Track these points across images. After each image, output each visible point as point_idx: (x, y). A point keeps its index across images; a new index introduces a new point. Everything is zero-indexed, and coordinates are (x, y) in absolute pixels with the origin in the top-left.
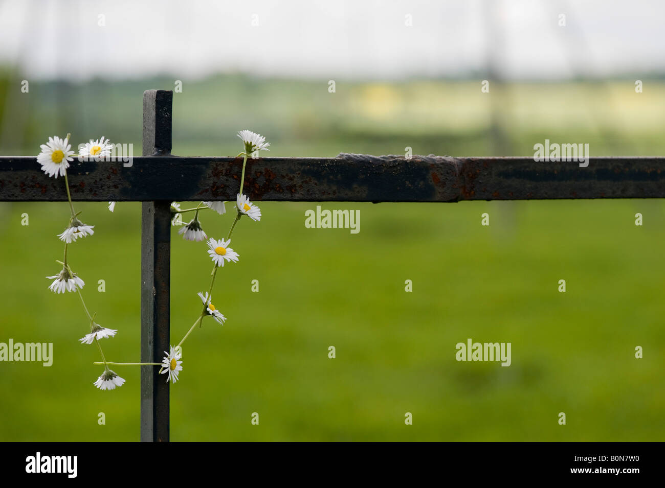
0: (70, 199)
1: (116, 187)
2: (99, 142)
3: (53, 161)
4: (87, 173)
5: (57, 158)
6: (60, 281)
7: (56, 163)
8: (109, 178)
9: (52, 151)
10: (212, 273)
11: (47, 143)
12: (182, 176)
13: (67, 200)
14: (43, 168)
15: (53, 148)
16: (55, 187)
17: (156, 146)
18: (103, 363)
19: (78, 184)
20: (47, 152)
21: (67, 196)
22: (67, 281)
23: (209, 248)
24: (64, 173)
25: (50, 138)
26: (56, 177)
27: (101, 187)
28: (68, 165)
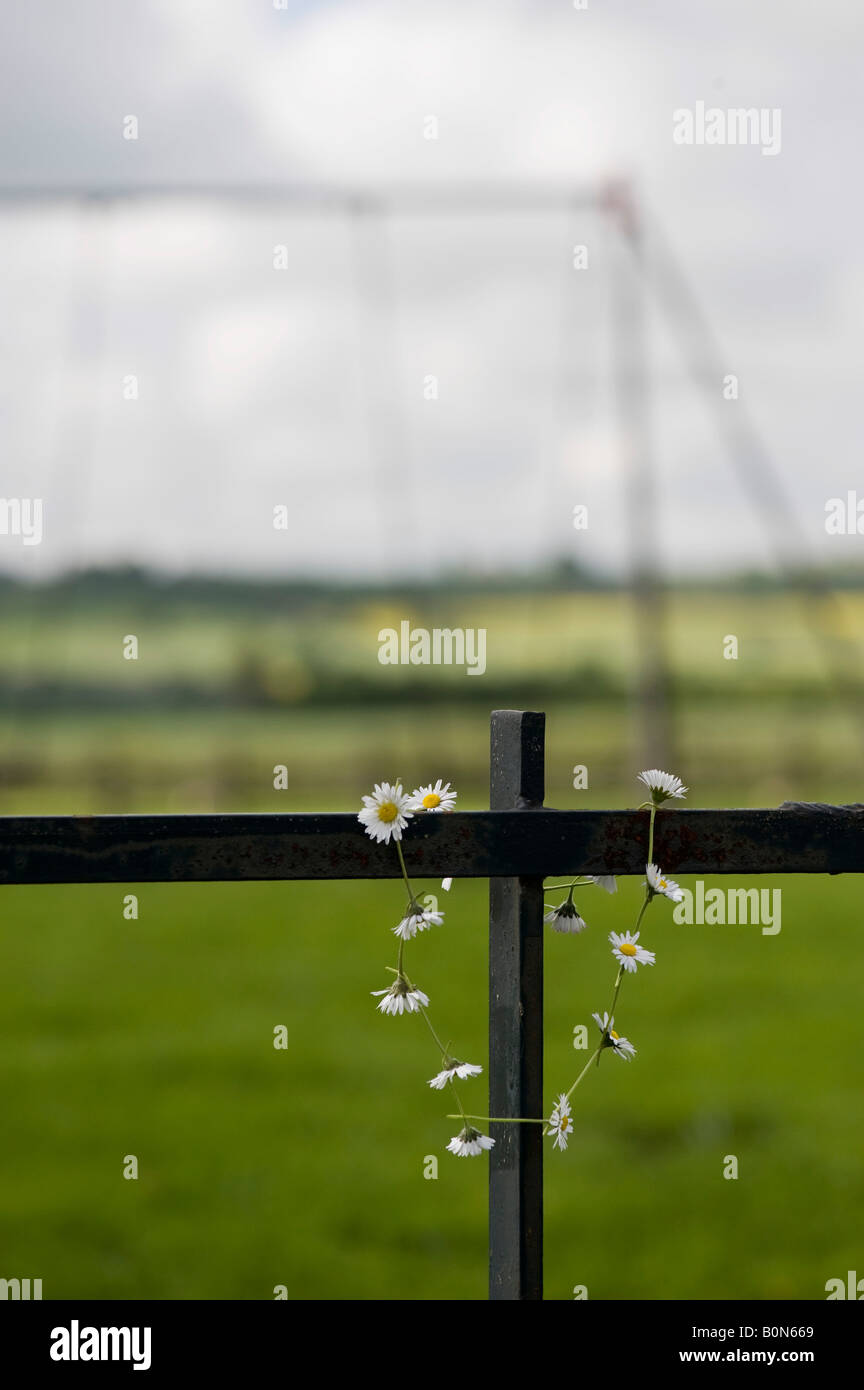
0: (405, 874)
1: (467, 855)
2: (433, 788)
3: (381, 820)
4: (426, 836)
5: (387, 815)
6: (395, 997)
7: (386, 822)
8: (457, 843)
9: (379, 806)
10: (617, 984)
11: (374, 794)
12: (563, 838)
13: (402, 877)
14: (366, 831)
15: (380, 800)
16: (380, 857)
17: (522, 794)
18: (461, 1116)
19: (413, 853)
20: (371, 808)
21: (401, 870)
22: (405, 997)
23: (613, 947)
24: (398, 837)
25: (376, 786)
26: (387, 842)
27: (448, 855)
28: (405, 825)
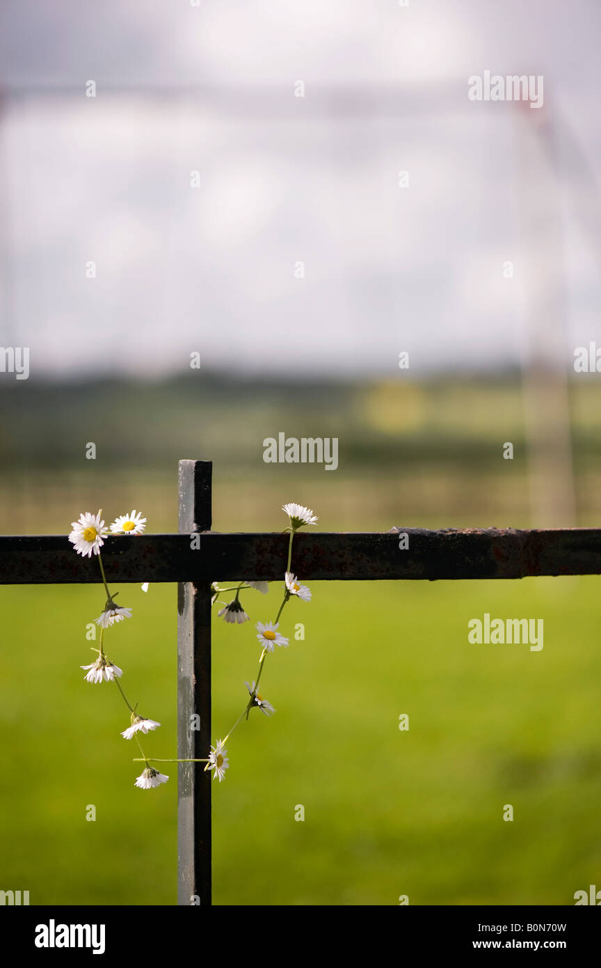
0: (104, 580)
1: (152, 566)
2: (130, 516)
3: (85, 540)
4: (121, 552)
5: (89, 536)
6: (97, 670)
7: (89, 541)
8: (145, 557)
9: (83, 528)
10: (260, 661)
11: (79, 521)
12: (224, 554)
13: (102, 582)
14: (74, 548)
15: (85, 525)
16: (86, 568)
17: (196, 521)
19: (111, 564)
20: (78, 530)
21: (101, 577)
22: (104, 670)
24: (97, 552)
25: (82, 515)
26: (90, 556)
27: (137, 567)
28: (101, 543)
